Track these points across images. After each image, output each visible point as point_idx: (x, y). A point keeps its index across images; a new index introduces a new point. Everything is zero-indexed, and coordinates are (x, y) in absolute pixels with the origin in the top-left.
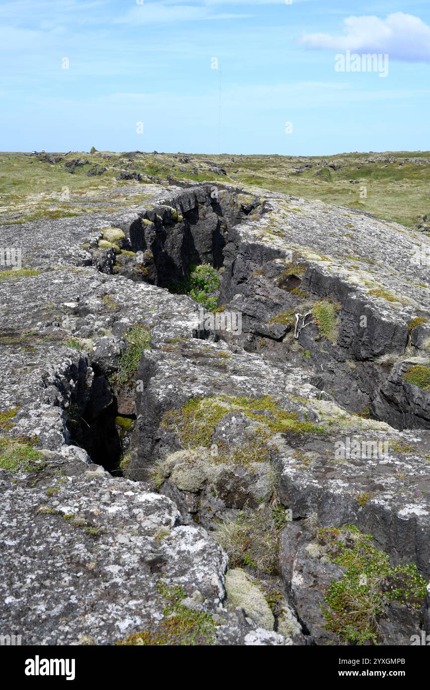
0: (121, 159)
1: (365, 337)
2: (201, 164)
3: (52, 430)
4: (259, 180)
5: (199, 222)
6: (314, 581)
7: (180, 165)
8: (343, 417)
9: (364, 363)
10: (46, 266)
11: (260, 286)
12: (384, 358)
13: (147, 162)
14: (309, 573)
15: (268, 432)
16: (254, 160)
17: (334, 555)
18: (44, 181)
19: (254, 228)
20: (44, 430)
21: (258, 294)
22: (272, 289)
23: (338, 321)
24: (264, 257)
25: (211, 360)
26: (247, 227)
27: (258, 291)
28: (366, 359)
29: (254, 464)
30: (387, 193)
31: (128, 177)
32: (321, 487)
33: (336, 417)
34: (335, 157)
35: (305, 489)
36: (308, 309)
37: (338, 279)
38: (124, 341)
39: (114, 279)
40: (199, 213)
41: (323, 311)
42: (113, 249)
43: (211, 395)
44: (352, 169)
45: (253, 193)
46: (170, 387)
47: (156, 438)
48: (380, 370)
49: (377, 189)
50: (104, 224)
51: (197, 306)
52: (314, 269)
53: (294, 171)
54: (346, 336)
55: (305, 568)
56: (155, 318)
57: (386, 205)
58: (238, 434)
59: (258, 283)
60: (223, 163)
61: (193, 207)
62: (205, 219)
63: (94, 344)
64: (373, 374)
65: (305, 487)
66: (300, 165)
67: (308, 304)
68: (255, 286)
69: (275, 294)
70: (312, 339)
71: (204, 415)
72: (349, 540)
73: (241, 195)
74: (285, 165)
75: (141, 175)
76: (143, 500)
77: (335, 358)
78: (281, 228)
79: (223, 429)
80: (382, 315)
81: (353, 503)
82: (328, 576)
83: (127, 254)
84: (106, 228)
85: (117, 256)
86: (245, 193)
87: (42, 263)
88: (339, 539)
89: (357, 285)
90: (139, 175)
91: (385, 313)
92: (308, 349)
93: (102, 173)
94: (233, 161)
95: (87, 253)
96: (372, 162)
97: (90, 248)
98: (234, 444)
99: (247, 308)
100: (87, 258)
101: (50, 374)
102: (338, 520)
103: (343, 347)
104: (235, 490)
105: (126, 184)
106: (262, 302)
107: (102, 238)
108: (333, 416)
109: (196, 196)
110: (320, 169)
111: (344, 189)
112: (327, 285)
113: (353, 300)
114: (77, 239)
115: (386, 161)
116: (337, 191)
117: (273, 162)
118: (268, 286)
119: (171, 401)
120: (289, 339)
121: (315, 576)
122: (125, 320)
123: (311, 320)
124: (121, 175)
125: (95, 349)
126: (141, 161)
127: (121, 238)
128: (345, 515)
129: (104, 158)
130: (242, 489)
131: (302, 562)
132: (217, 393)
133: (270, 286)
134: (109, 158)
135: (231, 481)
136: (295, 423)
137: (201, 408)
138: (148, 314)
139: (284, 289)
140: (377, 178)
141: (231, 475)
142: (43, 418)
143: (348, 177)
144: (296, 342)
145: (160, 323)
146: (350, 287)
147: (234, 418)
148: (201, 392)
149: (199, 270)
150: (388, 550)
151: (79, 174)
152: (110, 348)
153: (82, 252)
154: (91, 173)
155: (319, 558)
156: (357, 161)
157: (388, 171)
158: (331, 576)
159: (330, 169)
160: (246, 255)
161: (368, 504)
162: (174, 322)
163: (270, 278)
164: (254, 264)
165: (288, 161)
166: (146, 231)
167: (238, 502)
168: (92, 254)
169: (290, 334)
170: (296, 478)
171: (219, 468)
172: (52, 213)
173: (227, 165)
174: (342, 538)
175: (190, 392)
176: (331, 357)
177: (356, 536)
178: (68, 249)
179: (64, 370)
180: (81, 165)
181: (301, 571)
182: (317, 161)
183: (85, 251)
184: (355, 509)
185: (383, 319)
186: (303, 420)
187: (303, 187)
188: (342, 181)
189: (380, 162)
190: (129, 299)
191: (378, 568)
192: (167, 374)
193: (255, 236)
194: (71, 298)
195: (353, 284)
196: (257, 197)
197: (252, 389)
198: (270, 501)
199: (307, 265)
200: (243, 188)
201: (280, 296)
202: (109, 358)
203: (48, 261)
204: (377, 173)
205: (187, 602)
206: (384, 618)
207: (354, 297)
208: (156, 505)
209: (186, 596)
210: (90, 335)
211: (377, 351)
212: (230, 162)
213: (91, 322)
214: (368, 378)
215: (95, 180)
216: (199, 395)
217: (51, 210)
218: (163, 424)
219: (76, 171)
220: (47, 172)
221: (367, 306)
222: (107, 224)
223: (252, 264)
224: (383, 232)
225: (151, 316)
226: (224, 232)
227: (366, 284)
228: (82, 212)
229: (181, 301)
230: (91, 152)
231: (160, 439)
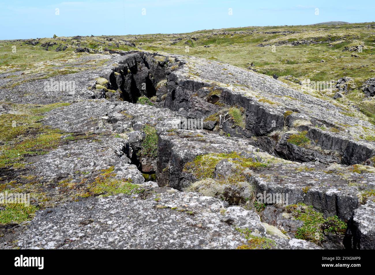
0: (72, 41)
1: (262, 123)
2: (120, 41)
3: (137, 175)
4: (154, 49)
5: (138, 73)
6: (290, 229)
7: (107, 42)
8: (273, 159)
9: (262, 137)
10: (72, 100)
11: (197, 102)
12: (273, 133)
13: (88, 42)
14: (287, 226)
15: (242, 168)
16: (148, 37)
17: (297, 217)
18: (31, 56)
19: (183, 72)
20: (133, 175)
21: (197, 107)
22: (204, 103)
23: (244, 117)
24: (195, 87)
25: (195, 138)
26: (179, 72)
27: (197, 105)
28: (264, 135)
29: (240, 183)
30: (228, 52)
31: (82, 51)
32: (283, 187)
33: (269, 159)
34: (194, 33)
35: (275, 189)
36: (225, 112)
37: (240, 95)
38: (143, 133)
39: (122, 103)
40: (138, 68)
41: (235, 112)
42: (104, 89)
43: (207, 154)
44: (205, 39)
45: (164, 55)
46: (186, 151)
47: (180, 178)
48: (272, 140)
49: (222, 50)
50: (95, 76)
51: (175, 113)
52: (226, 91)
53: (172, 42)
54: (250, 124)
55: (284, 223)
56: (155, 120)
57: (228, 58)
58: (228, 170)
59: (196, 100)
60: (130, 40)
61: (134, 64)
62: (141, 70)
63: (128, 136)
64: (268, 142)
65: (275, 188)
66: (175, 38)
67: (225, 109)
68: (194, 103)
69: (206, 105)
70: (230, 127)
71: (206, 163)
72: (302, 209)
73: (157, 56)
74: (166, 39)
75: (89, 49)
76: (205, 199)
77: (245, 136)
78: (197, 72)
79: (220, 168)
80: (270, 111)
81: (301, 192)
82: (296, 226)
83: (111, 92)
84: (97, 78)
85: (106, 93)
86: (159, 55)
87: (69, 99)
88: (297, 209)
89: (252, 97)
90: (88, 49)
91: (271, 110)
92: (229, 133)
93: (65, 49)
94: (136, 38)
95: (92, 92)
96: (216, 35)
97: (92, 89)
98: (227, 175)
99: (191, 115)
100: (92, 95)
101: (118, 151)
102: (295, 201)
103: (249, 130)
104: (234, 195)
105: (81, 54)
106: (199, 111)
107: (96, 83)
108: (268, 159)
109: (135, 58)
110: (187, 41)
111: (204, 51)
112: (234, 99)
113: (253, 105)
114: (84, 85)
115: (223, 34)
116: (200, 52)
117: (159, 38)
118: (202, 102)
119: (187, 158)
120: (217, 129)
121: (290, 227)
122: (139, 123)
123: (228, 118)
124: (77, 49)
125: (128, 138)
126: (85, 41)
127: (107, 83)
128: (298, 198)
129: (62, 40)
130: (238, 195)
131: (282, 221)
132: (209, 152)
133: (203, 101)
134: (65, 40)
135: (231, 192)
136: (252, 163)
137: (204, 160)
138: (151, 119)
139: (211, 103)
140: (219, 44)
141: (230, 189)
142: (129, 170)
143: (203, 44)
144: (221, 130)
145: (159, 123)
146: (248, 98)
147: (224, 162)
148: (202, 152)
149: (141, 100)
150: (322, 211)
151: (51, 51)
152: (137, 137)
153: (89, 92)
154: (58, 49)
155: (290, 218)
156: (207, 35)
157: (225, 39)
158: (297, 226)
159: (192, 40)
160: (183, 87)
161: (309, 192)
162: (166, 122)
163: (202, 97)
164: (189, 91)
165: (168, 36)
166: (117, 79)
167: (236, 202)
168: (94, 92)
169: (217, 126)
170: (268, 185)
171: (223, 187)
172: (63, 71)
173: (133, 41)
174: (299, 208)
175: (196, 152)
176: (243, 136)
177: (305, 207)
178: (81, 91)
179: (122, 149)
180: (51, 45)
181: (283, 225)
182: (184, 36)
183: (90, 91)
184: (302, 195)
185: (271, 113)
186: (256, 161)
187: (180, 51)
188: (200, 47)
189: (220, 34)
190: (136, 112)
191: (318, 220)
192: (179, 146)
193: (185, 76)
194: (103, 114)
195: (250, 97)
196: (167, 57)
197: (225, 149)
198: (251, 200)
199: (221, 89)
200: (157, 53)
201: (209, 107)
202: (137, 142)
203: (72, 98)
204: (219, 41)
205: (253, 234)
206: (324, 242)
207: (253, 103)
208: (212, 200)
209: (251, 232)
210: (123, 132)
211: (269, 130)
212: (134, 39)
213: (121, 125)
214: (265, 144)
215: (61, 53)
216: (201, 154)
217: (62, 70)
218: (184, 170)
219: (49, 49)
220: (32, 51)
221: (261, 107)
222: (97, 76)
223: (188, 91)
224: (242, 72)
225: (153, 120)
226: (151, 77)
227: (256, 97)
228: (79, 70)
229: (165, 111)
230: (54, 38)
231: (184, 177)
